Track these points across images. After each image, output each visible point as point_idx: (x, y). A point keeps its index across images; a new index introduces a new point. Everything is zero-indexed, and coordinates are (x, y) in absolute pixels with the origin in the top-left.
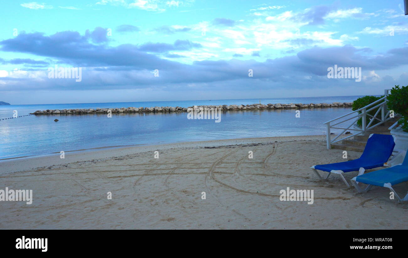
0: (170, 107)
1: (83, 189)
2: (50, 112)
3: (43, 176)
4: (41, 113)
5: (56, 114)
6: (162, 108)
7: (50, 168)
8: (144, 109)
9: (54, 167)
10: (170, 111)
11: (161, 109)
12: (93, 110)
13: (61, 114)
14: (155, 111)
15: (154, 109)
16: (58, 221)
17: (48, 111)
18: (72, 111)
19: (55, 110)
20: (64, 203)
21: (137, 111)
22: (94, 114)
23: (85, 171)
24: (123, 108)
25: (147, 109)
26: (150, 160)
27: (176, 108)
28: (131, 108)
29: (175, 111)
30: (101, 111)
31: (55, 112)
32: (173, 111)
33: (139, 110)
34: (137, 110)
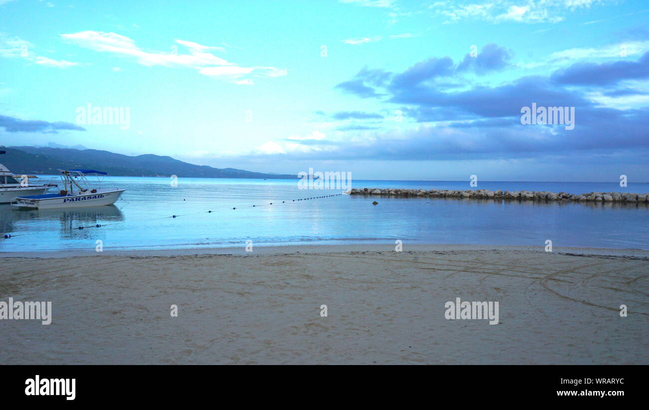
0: (549, 192)
1: (392, 274)
2: (369, 191)
3: (357, 259)
4: (357, 192)
5: (376, 194)
6: (533, 193)
7: (364, 253)
8: (503, 193)
9: (368, 253)
10: (547, 199)
11: (531, 195)
12: (425, 192)
13: (381, 194)
14: (521, 198)
15: (520, 194)
16: (367, 290)
17: (366, 190)
18: (396, 191)
19: (375, 189)
20: (374, 280)
21: (492, 196)
22: (426, 197)
23: (399, 259)
24: (470, 191)
25: (507, 194)
26: (476, 258)
27: (560, 195)
28: (482, 191)
29: (556, 200)
30: (436, 193)
31: (375, 192)
32: (553, 198)
33: (495, 194)
34: (491, 194)
